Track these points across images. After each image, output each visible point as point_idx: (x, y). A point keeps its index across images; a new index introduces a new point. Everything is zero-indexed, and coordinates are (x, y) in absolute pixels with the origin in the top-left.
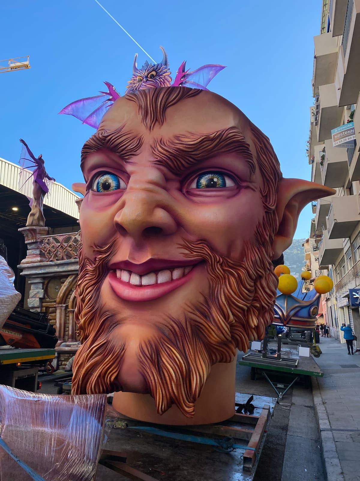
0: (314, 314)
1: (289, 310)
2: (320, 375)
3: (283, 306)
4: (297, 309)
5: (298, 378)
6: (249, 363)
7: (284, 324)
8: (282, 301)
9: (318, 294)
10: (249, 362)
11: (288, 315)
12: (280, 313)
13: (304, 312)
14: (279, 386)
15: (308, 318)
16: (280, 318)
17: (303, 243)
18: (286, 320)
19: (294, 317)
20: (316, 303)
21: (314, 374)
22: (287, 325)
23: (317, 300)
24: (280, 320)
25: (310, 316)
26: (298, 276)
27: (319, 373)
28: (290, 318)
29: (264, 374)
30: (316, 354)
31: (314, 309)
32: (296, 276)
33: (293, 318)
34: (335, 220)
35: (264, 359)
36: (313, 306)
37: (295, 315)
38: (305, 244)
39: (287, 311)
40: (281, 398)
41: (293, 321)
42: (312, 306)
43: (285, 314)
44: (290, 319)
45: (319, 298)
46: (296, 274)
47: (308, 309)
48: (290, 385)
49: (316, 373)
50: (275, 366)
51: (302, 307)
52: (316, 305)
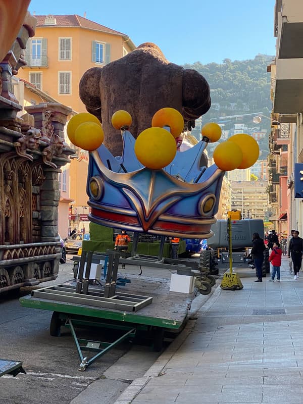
0: (206, 210)
1: (156, 201)
2: (175, 324)
3: (145, 192)
4: (174, 200)
5: (134, 331)
6: (41, 302)
7: (143, 229)
8: (145, 183)
9: (218, 172)
10: (42, 300)
11: (153, 212)
12: (138, 206)
13: (187, 207)
14: (91, 345)
15: (193, 218)
16: (137, 217)
17: (269, 65)
18: (147, 221)
19: (165, 215)
20: (213, 188)
21: (164, 322)
22: (149, 231)
23: (217, 182)
24: (137, 221)
25: (198, 215)
26: (264, 135)
27: (172, 321)
28: (158, 218)
29: (68, 323)
30: (204, 288)
31: (208, 199)
32: (261, 134)
33: (162, 217)
34: (285, 18)
35: (79, 296)
36: (206, 193)
37: (169, 211)
38: (272, 66)
39: (152, 204)
40: (82, 368)
41: (163, 222)
42: (204, 194)
43: (147, 208)
44: (157, 220)
45: (219, 179)
46: (260, 130)
47: (195, 199)
48: (112, 344)
49: (167, 321)
50: (93, 308)
51: (184, 197)
52: (214, 192)
